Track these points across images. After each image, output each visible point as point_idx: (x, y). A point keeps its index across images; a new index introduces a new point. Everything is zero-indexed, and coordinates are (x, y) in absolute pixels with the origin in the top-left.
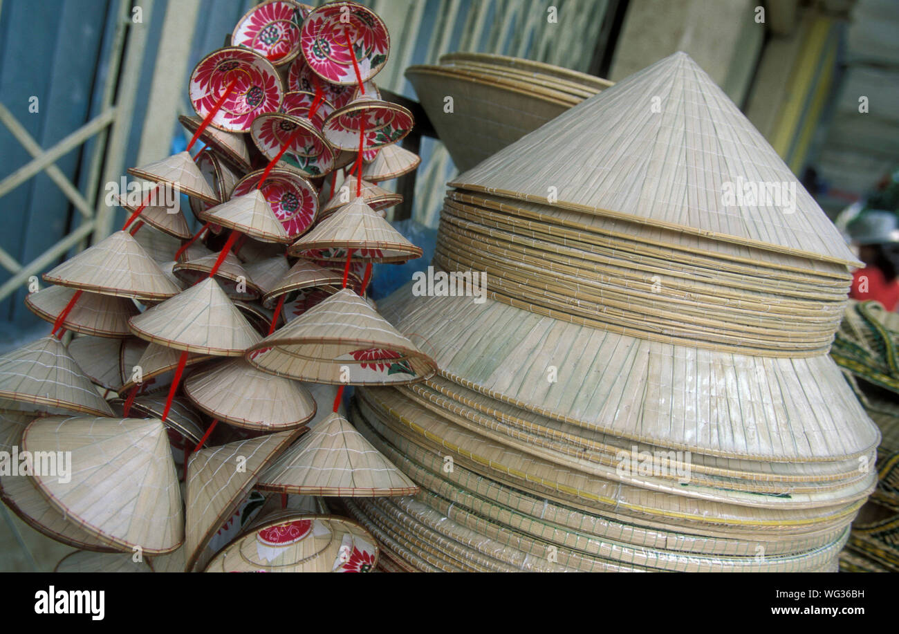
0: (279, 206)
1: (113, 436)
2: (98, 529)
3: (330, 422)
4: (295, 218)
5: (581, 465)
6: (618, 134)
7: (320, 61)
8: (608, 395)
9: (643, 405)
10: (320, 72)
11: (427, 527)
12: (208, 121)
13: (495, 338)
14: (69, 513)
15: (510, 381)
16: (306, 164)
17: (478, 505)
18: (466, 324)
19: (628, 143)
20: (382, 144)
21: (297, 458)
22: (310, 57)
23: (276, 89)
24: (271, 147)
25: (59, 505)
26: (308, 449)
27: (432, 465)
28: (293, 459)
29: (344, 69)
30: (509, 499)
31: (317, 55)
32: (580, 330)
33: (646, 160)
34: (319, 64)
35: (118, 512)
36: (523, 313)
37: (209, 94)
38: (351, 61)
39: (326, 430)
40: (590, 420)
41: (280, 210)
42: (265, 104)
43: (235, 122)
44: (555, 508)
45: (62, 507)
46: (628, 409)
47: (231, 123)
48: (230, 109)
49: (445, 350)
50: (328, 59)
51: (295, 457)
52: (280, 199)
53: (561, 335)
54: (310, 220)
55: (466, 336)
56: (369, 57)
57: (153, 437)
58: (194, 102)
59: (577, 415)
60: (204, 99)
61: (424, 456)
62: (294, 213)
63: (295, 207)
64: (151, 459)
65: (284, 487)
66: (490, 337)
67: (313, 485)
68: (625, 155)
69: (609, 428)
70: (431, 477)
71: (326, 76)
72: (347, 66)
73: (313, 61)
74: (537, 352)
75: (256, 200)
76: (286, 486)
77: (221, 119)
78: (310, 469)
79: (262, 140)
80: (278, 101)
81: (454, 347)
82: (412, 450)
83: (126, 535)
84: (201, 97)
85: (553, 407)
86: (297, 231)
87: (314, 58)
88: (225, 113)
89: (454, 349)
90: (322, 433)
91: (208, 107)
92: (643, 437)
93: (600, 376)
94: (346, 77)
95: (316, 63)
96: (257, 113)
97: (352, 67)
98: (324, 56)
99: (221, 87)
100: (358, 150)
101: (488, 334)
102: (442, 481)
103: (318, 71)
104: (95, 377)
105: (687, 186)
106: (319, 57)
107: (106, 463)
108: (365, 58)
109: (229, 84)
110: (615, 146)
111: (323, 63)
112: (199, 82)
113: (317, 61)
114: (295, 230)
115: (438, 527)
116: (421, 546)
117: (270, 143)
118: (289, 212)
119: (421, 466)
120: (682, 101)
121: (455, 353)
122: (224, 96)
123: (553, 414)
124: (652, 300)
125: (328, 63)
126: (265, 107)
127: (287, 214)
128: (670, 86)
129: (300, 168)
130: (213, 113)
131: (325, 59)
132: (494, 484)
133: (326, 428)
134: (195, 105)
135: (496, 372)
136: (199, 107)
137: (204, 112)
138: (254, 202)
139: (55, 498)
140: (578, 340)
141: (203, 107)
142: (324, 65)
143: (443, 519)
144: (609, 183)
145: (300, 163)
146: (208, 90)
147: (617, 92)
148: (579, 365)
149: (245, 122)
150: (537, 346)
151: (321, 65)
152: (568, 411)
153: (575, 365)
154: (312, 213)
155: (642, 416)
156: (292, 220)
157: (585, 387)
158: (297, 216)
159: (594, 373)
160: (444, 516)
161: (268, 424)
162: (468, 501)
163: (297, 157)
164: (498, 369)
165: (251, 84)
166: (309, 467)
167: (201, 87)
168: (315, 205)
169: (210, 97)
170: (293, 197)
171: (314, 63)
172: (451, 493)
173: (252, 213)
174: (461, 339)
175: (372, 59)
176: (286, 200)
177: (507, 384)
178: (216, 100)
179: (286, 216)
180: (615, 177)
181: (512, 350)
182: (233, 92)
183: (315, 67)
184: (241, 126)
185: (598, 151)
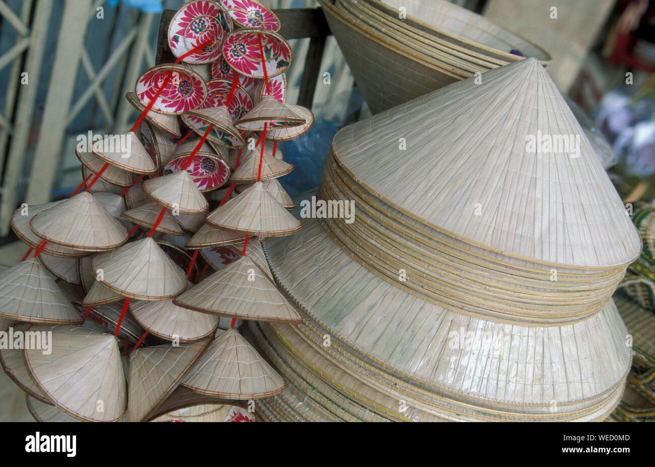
0: (200, 166)
1: (83, 348)
2: (76, 413)
3: (228, 336)
4: (212, 176)
5: (391, 394)
6: (460, 147)
7: (237, 59)
8: (417, 350)
9: (439, 360)
10: (237, 68)
11: (289, 406)
12: (149, 107)
13: (348, 292)
14: (58, 403)
15: (353, 328)
16: (222, 136)
17: (324, 401)
18: (330, 274)
19: (466, 157)
20: (281, 126)
21: (204, 365)
22: (230, 57)
23: (202, 88)
24: (196, 123)
25: (52, 398)
26: (211, 358)
27: (296, 368)
28: (202, 365)
29: (256, 65)
30: (343, 403)
31: (235, 55)
32: (407, 297)
33: (474, 178)
34: (236, 61)
35: (87, 400)
36: (370, 275)
37: (150, 87)
38: (261, 59)
39: (224, 344)
40: (400, 367)
41: (201, 169)
42: (193, 95)
43: (170, 106)
44: (373, 414)
45: (54, 400)
46: (428, 362)
47: (166, 106)
48: (165, 96)
49: (312, 293)
50: (243, 58)
51: (204, 363)
52: (201, 161)
53: (393, 298)
54: (223, 180)
55: (329, 284)
56: (276, 59)
57: (109, 349)
58: (139, 95)
59: (393, 361)
60: (147, 92)
61: (291, 361)
62: (211, 172)
63: (212, 169)
64: (108, 363)
65: (194, 389)
66: (344, 289)
67: (213, 390)
68: (460, 171)
69: (412, 375)
70: (295, 376)
71: (241, 70)
72: (258, 63)
73: (232, 59)
74: (375, 309)
75: (184, 180)
76: (196, 388)
77: (159, 104)
78: (212, 376)
79: (190, 119)
80: (203, 96)
81: (319, 292)
82: (284, 354)
83: (93, 415)
84: (144, 91)
85: (379, 353)
86: (213, 186)
87: (233, 57)
88: (162, 99)
89: (318, 295)
90: (222, 346)
91: (149, 97)
92: (434, 384)
93: (413, 336)
94: (257, 71)
95: (234, 61)
96: (186, 100)
97: (261, 63)
98: (241, 55)
99: (160, 80)
100: (262, 130)
101: (343, 287)
102: (302, 380)
103: (235, 67)
104: (60, 274)
105: (499, 207)
106: (236, 55)
107: (79, 368)
108: (272, 59)
109: (166, 77)
110: (454, 161)
111: (239, 60)
112: (143, 82)
113: (235, 59)
114: (212, 185)
115: (297, 408)
116: (285, 417)
117: (195, 121)
118: (208, 171)
119: (290, 367)
120: (518, 118)
121: (320, 297)
122: (162, 87)
123: (377, 360)
124: (459, 287)
125: (244, 60)
126: (193, 97)
127: (206, 172)
128: (513, 99)
129: (218, 138)
130: (153, 100)
131: (241, 57)
132: (335, 392)
133: (224, 342)
134: (140, 97)
135: (344, 320)
136: (143, 98)
137: (146, 101)
138: (181, 183)
139: (49, 393)
140: (404, 304)
141: (145, 97)
142: (240, 62)
143: (300, 403)
144: (442, 198)
145: (218, 136)
146: (150, 85)
147: (471, 96)
148: (401, 325)
149: (177, 106)
150: (376, 304)
151: (238, 62)
152: (387, 359)
153: (399, 325)
154: (225, 176)
155: (436, 368)
156: (210, 178)
157: (402, 342)
158: (213, 175)
159: (410, 332)
160: (301, 402)
161: (186, 339)
162: (318, 397)
163: (216, 131)
164: (346, 317)
165: (182, 79)
166: (211, 375)
167: (145, 84)
168: (227, 172)
169: (151, 89)
170: (211, 162)
171: (232, 61)
172: (307, 390)
173: (180, 193)
174: (325, 286)
175: (278, 61)
176: (206, 163)
177: (350, 330)
178: (155, 90)
179: (205, 174)
180: (448, 191)
181: (358, 305)
182: (169, 83)
183: (233, 64)
184: (174, 109)
185: (442, 162)
